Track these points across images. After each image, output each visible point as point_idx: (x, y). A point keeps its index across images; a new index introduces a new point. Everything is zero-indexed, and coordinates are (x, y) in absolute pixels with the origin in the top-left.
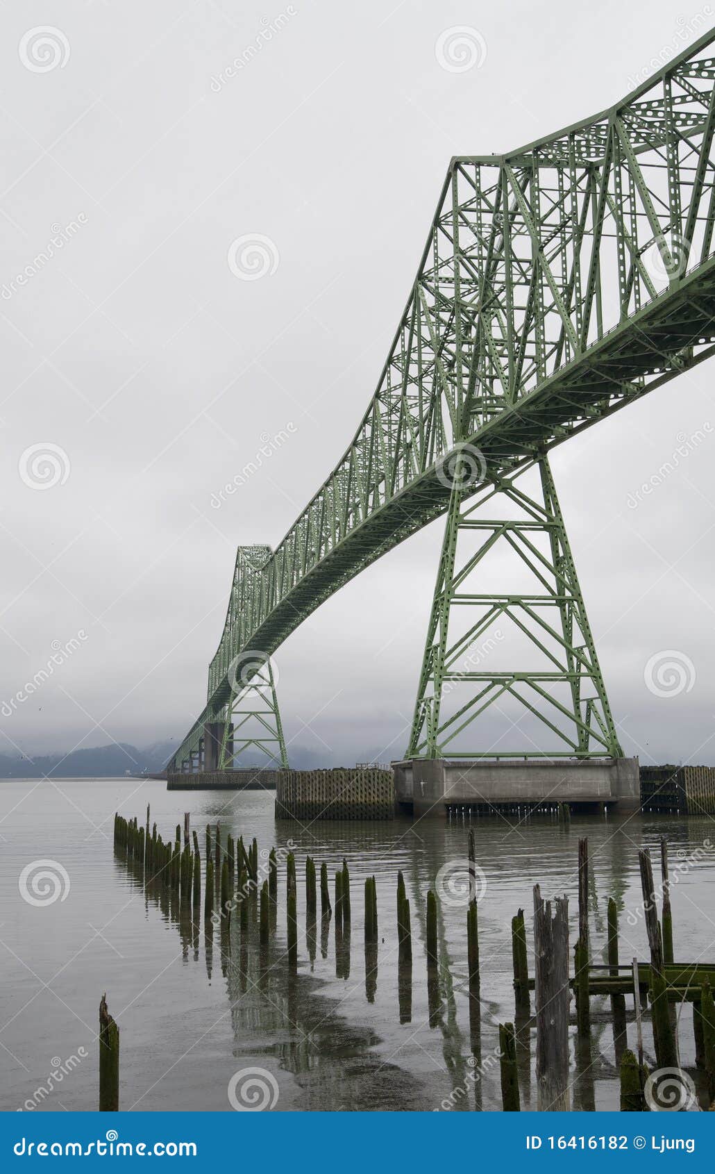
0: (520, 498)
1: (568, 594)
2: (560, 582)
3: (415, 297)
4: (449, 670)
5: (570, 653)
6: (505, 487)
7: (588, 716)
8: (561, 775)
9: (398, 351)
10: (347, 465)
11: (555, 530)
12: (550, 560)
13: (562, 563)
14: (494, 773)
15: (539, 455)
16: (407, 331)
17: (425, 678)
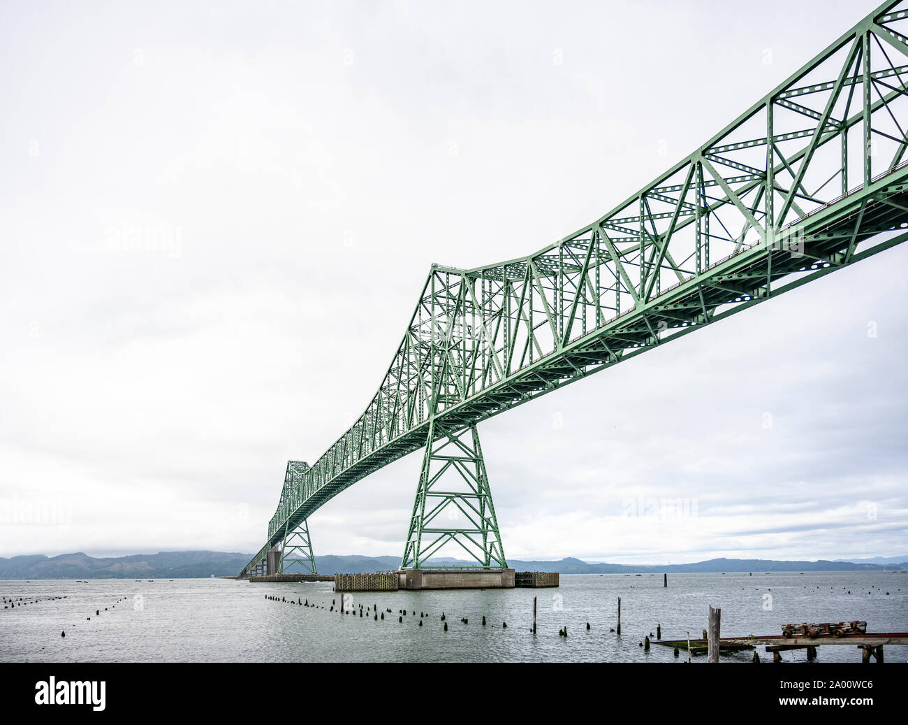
0: (462, 446)
1: (483, 492)
2: (480, 487)
3: (406, 339)
4: (425, 528)
5: (483, 519)
6: (454, 440)
7: (491, 550)
8: (478, 576)
9: (395, 365)
10: (361, 423)
11: (478, 461)
12: (475, 475)
13: (482, 479)
14: (446, 575)
15: (472, 425)
16: (401, 358)
17: (411, 531)
